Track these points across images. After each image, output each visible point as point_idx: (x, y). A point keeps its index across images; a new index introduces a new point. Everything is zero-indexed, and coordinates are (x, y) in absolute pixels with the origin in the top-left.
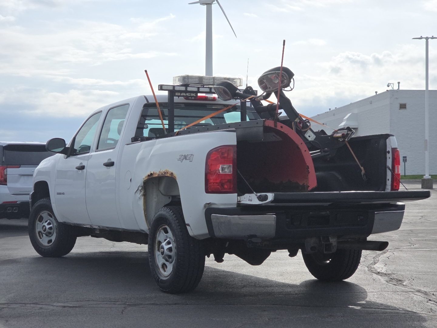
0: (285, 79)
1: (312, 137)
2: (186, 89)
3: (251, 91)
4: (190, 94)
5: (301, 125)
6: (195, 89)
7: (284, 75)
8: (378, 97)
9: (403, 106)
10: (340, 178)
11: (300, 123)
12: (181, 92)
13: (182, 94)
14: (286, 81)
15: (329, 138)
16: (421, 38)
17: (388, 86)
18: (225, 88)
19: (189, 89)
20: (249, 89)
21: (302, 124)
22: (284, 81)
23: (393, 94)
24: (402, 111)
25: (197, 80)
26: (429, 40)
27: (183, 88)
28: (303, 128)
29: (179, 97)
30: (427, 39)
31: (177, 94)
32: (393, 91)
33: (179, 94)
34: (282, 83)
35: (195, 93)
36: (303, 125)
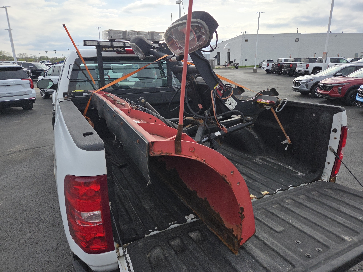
0: (203, 34)
1: (233, 105)
2: (112, 44)
3: (165, 48)
4: (117, 49)
5: (222, 92)
6: (122, 45)
7: (201, 26)
8: (238, 37)
9: (246, 41)
10: (257, 137)
11: (220, 90)
12: (108, 47)
13: (109, 49)
14: (204, 37)
15: (252, 103)
16: (257, 13)
17: (242, 33)
18: (137, 46)
19: (115, 44)
20: (163, 46)
21: (222, 90)
22: (202, 36)
23: (243, 36)
24: (246, 42)
25: (121, 35)
26: (260, 14)
27: (109, 44)
28: (223, 95)
29: (107, 52)
30: (259, 13)
31: (104, 49)
32: (243, 35)
33: (107, 49)
34: (198, 40)
35: (122, 48)
36: (223, 92)
